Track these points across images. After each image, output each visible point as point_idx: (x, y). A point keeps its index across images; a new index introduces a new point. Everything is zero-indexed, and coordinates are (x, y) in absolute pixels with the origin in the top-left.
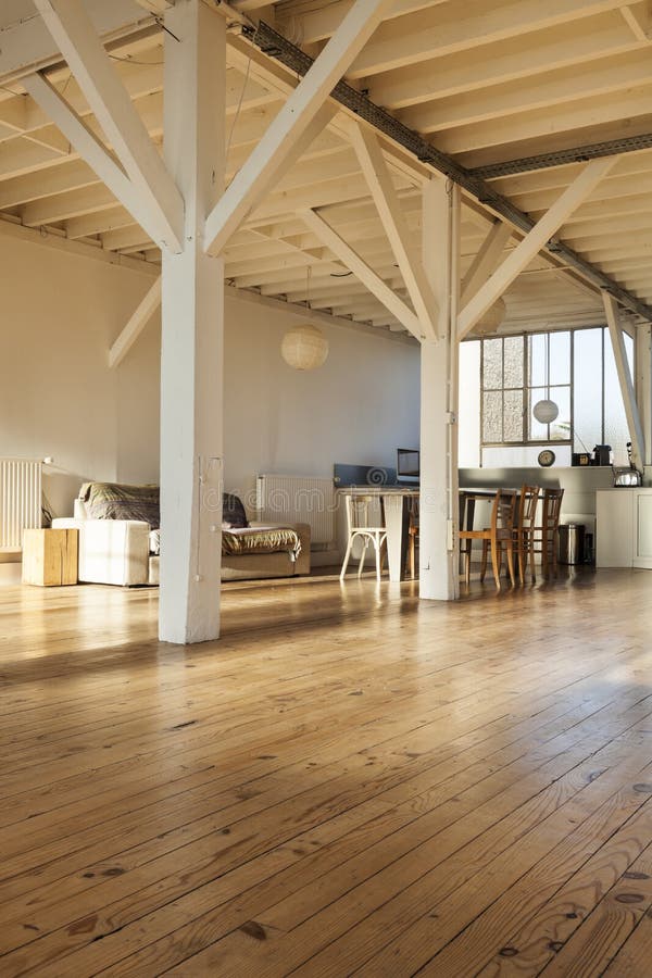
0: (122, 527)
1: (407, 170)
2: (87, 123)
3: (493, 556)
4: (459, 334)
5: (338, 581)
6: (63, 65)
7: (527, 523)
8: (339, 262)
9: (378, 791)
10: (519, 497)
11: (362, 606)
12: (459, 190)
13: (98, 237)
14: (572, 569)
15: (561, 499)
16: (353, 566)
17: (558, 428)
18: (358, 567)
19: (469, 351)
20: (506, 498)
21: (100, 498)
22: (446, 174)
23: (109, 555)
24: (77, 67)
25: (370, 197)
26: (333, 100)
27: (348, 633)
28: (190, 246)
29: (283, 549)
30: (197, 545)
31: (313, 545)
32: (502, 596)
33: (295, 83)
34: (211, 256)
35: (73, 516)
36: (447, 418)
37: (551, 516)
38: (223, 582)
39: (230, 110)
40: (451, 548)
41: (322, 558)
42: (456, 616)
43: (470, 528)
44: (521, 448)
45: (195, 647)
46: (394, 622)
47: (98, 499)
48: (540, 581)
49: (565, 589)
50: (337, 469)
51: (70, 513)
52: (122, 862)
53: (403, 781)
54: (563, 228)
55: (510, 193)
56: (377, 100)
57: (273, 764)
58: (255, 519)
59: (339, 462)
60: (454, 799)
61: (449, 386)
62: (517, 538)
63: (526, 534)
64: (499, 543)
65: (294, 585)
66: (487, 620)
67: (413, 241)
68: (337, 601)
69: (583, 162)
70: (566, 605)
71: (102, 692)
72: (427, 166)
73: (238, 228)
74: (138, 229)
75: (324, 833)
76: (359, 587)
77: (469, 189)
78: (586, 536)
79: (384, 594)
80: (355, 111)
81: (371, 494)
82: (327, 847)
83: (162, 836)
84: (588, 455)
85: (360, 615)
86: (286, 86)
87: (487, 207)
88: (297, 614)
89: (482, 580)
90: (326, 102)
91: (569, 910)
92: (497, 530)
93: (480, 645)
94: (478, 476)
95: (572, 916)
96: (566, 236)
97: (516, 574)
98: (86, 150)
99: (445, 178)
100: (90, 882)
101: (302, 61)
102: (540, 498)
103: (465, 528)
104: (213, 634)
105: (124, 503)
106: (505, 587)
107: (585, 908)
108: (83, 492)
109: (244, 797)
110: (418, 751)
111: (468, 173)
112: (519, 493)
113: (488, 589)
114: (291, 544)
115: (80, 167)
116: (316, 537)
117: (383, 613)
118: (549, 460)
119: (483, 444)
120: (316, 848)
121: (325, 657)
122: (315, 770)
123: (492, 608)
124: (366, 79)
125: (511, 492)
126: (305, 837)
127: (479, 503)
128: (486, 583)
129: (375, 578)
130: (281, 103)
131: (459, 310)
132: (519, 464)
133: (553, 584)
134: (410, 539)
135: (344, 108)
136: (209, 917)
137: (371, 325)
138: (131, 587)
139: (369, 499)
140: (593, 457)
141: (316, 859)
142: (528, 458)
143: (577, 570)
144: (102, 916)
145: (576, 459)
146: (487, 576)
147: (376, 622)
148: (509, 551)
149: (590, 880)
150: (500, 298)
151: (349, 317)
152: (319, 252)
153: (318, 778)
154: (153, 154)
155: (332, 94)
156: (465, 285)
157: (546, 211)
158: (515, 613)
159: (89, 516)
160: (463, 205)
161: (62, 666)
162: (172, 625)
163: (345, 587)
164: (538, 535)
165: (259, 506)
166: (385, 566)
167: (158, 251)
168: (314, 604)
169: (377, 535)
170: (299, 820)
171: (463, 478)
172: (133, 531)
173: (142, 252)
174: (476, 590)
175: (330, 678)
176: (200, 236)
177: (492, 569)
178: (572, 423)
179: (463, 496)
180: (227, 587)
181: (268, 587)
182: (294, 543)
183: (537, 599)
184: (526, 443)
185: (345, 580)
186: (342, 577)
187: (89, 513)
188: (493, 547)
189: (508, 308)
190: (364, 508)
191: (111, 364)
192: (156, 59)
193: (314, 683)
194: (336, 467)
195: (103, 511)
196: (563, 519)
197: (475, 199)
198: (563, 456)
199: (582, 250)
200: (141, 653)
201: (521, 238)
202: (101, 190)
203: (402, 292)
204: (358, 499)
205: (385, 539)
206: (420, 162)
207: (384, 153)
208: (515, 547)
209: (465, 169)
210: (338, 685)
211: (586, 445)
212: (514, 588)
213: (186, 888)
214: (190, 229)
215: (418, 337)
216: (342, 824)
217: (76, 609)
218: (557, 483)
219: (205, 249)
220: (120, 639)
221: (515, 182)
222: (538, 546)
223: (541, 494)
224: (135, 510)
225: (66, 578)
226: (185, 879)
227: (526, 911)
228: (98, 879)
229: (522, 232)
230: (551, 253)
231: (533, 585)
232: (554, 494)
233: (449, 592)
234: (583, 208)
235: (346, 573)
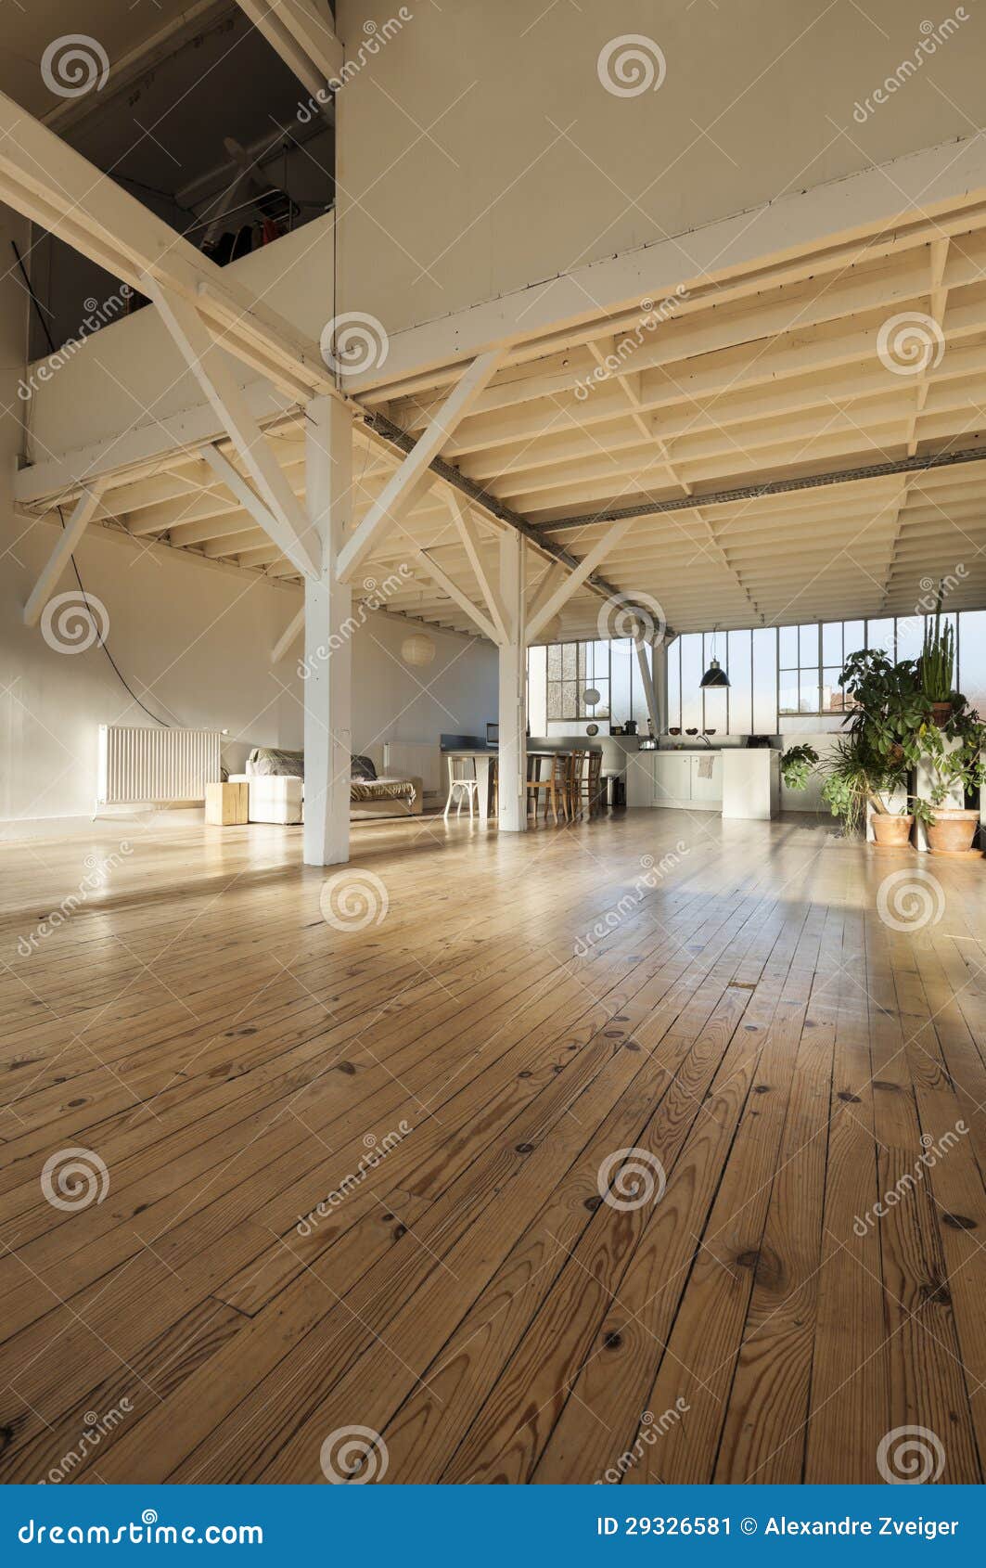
0: (282, 780)
1: (488, 524)
2: (248, 482)
3: (553, 800)
4: (527, 640)
5: (442, 819)
6: (228, 440)
7: (578, 776)
8: (441, 589)
9: (449, 967)
10: (571, 758)
11: (460, 836)
12: (526, 539)
13: (264, 567)
14: (610, 808)
15: (600, 759)
16: (453, 808)
17: (601, 707)
18: (457, 808)
19: (537, 656)
20: (562, 758)
21: (265, 760)
22: (516, 527)
23: (273, 801)
24: (238, 442)
25: (461, 543)
26: (429, 470)
27: (448, 856)
28: (326, 576)
29: (403, 796)
30: (332, 793)
31: (425, 793)
32: (559, 827)
33: (403, 458)
34: (341, 583)
35: (244, 773)
36: (518, 701)
37: (595, 770)
38: (352, 821)
39: (357, 478)
40: (520, 794)
41: (431, 803)
42: (524, 842)
43: (538, 780)
44: (575, 723)
45: (331, 868)
46: (483, 847)
47: (263, 760)
48: (587, 817)
49: (605, 822)
50: (444, 738)
51: (242, 771)
52: (257, 1024)
53: (469, 959)
54: (599, 567)
55: (561, 542)
56: (464, 473)
57: (375, 951)
58: (383, 774)
59: (444, 733)
60: (504, 971)
61: (519, 679)
62: (571, 787)
63: (577, 784)
64: (557, 791)
65: (411, 822)
66: (547, 845)
67: (493, 575)
68: (441, 833)
69: (613, 522)
70: (606, 833)
71: (267, 900)
72: (502, 521)
73: (362, 563)
74: (288, 562)
75: (406, 998)
76: (459, 822)
77: (535, 540)
78: (619, 786)
79: (476, 827)
80: (449, 481)
81: (466, 756)
82: (408, 1007)
83: (288, 1004)
84: (622, 728)
85: (458, 842)
86: (398, 461)
87: (545, 551)
88: (413, 842)
89: (545, 817)
90: (427, 471)
91: (572, 1044)
92: (556, 781)
93: (536, 862)
94: (545, 743)
95: (572, 1048)
96: (602, 573)
97: (570, 812)
98: (248, 503)
99: (515, 530)
100: (230, 1039)
101: (408, 443)
102: (587, 758)
103: (534, 779)
104: (345, 858)
105: (284, 763)
106: (561, 821)
107: (581, 1042)
108: (252, 756)
109: (353, 975)
110: (481, 938)
111: (531, 527)
112: (571, 754)
113: (550, 823)
114: (408, 792)
115: (245, 515)
116: (426, 787)
117: (475, 841)
118: (594, 731)
119: (548, 720)
120: (400, 1008)
121: (423, 874)
122: (405, 954)
123: (554, 836)
124: (456, 458)
125: (566, 755)
126: (392, 1001)
127: (544, 763)
128: (548, 819)
129: (469, 816)
130: (392, 473)
131: (527, 623)
132: (573, 734)
133: (596, 819)
134: (492, 789)
135: (441, 478)
136: (315, 1060)
137: (467, 634)
138: (288, 824)
139: (465, 759)
140: (625, 729)
141: (398, 1017)
142: (580, 730)
143: (614, 809)
144: (235, 1065)
145: (613, 731)
146: (549, 814)
147: (470, 847)
148: (564, 796)
149: (589, 1022)
150: (557, 615)
151: (452, 628)
152: (428, 581)
153: (408, 959)
154: (297, 510)
155: (430, 467)
156: (530, 608)
157: (587, 555)
158: (569, 839)
159: (257, 773)
160: (529, 550)
161: (235, 884)
162: (313, 852)
163: (447, 822)
164: (585, 784)
165: (386, 765)
166: (476, 808)
167: (303, 578)
168: (425, 835)
169: (471, 785)
170: (390, 989)
171: (531, 743)
172: (290, 784)
173: (297, 579)
174: (542, 823)
175: (430, 887)
176: (333, 568)
177: (552, 809)
178: (610, 704)
179: (530, 758)
180: (354, 824)
181: (390, 824)
182: (410, 791)
183: (585, 829)
184: (578, 719)
185: (448, 818)
186: (445, 815)
187: (257, 771)
188: (553, 793)
189: (563, 624)
190: (461, 766)
191: (274, 661)
192: (300, 438)
193: (414, 892)
194: (442, 736)
195: (268, 769)
196: (604, 773)
197: (538, 546)
198: (604, 728)
199: (614, 583)
200: (292, 873)
201: (570, 573)
202: (260, 533)
203: (486, 612)
204: (456, 760)
205: (476, 790)
206: (498, 519)
207: (472, 511)
208: (568, 793)
209: (529, 525)
210: (432, 893)
211: (620, 720)
212: (569, 820)
213: (300, 1040)
214: (326, 563)
215: (497, 643)
216: (421, 991)
217: (247, 841)
218: (600, 748)
219: (337, 578)
220: (281, 862)
221: (566, 534)
222: (586, 792)
223: (587, 754)
224: (293, 768)
225: (239, 817)
226: (300, 1034)
227: (541, 1047)
228: (236, 1037)
229: (571, 570)
230: (593, 585)
231: (582, 820)
232: (596, 755)
233: (520, 825)
234: (612, 554)
235: (449, 812)
